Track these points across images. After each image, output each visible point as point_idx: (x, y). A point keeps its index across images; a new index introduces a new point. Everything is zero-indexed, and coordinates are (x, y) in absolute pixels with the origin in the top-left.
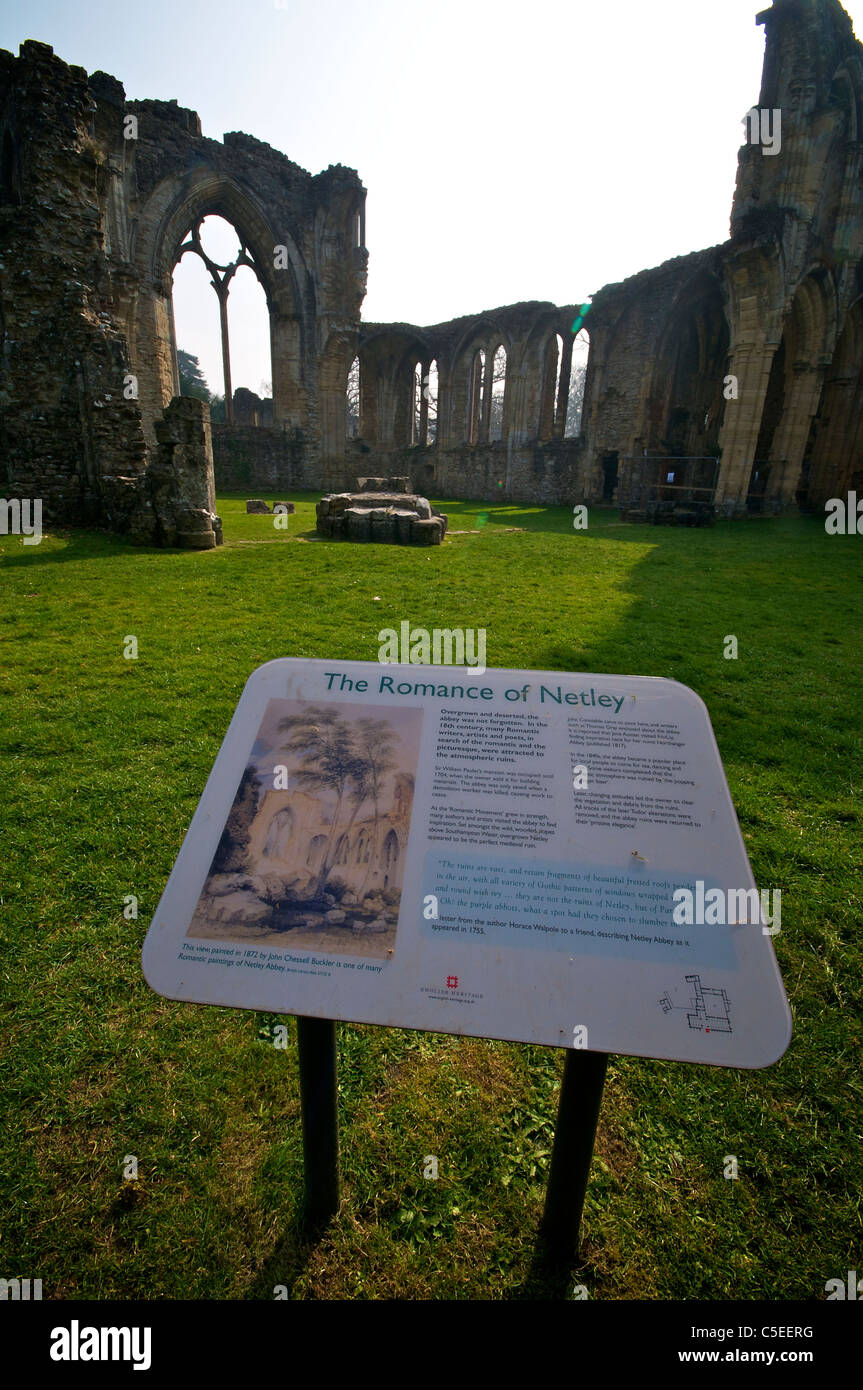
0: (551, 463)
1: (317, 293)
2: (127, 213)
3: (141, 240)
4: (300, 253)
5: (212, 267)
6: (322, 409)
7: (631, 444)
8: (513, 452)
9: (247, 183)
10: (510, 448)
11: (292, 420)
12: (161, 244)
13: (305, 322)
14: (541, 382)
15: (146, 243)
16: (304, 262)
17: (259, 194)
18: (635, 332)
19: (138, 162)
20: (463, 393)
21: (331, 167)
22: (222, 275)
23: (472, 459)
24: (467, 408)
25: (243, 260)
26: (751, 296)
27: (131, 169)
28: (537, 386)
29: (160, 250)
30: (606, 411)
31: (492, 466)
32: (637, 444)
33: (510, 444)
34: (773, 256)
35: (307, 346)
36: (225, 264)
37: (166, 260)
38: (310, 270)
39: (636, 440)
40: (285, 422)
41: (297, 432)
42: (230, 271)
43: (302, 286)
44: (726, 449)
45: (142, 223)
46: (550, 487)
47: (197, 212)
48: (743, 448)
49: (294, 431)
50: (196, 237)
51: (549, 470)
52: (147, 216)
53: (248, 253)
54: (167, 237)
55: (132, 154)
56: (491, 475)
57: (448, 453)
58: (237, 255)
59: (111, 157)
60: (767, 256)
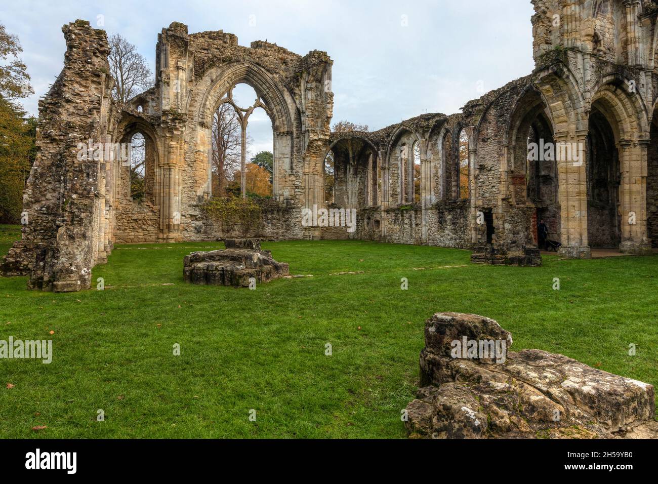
0: (450, 217)
1: (303, 119)
2: (186, 87)
3: (193, 100)
4: (293, 98)
5: (238, 110)
6: (305, 187)
7: (500, 203)
8: (426, 210)
9: (260, 65)
10: (423, 208)
11: (285, 193)
12: (206, 101)
13: (295, 135)
14: (441, 163)
15: (197, 101)
16: (295, 102)
17: (268, 71)
18: (492, 128)
19: (195, 62)
20: (396, 172)
21: (311, 52)
22: (244, 114)
23: (402, 216)
24: (399, 181)
25: (258, 105)
26: (557, 101)
27: (191, 65)
28: (439, 166)
29: (205, 104)
30: (480, 181)
31: (413, 219)
32: (504, 202)
33: (423, 205)
34: (564, 77)
35: (295, 149)
36: (246, 107)
37: (209, 109)
38: (298, 106)
39: (503, 200)
40: (281, 195)
41: (287, 202)
42: (249, 111)
43: (293, 116)
44: (563, 204)
45: (195, 91)
46: (451, 234)
47: (231, 83)
48: (576, 204)
49: (285, 201)
50: (230, 95)
51: (448, 222)
52: (199, 87)
53: (261, 101)
54: (210, 97)
55: (192, 58)
56: (414, 226)
57: (388, 211)
58: (254, 102)
59: (179, 61)
60: (560, 77)
